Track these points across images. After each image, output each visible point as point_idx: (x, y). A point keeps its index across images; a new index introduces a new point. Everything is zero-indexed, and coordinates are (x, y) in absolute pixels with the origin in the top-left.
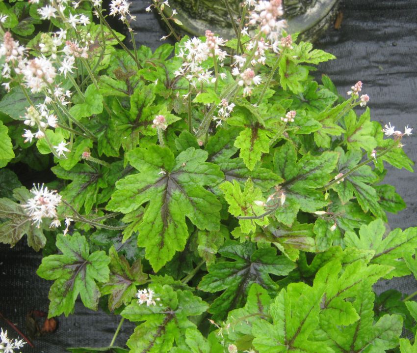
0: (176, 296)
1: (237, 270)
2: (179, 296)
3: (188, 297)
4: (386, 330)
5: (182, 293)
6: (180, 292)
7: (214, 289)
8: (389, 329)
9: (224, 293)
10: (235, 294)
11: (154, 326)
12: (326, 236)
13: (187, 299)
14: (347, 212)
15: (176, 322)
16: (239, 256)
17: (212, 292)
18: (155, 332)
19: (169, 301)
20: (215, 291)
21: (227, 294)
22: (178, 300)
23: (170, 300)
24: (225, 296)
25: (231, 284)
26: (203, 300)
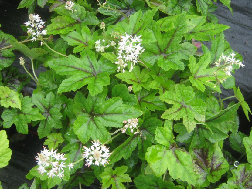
0: (85, 13)
1: (121, 9)
2: (87, 14)
3: (91, 16)
4: (186, 50)
5: (89, 13)
6: (88, 12)
7: (105, 13)
8: (188, 49)
9: (110, 17)
10: (115, 21)
11: (68, 22)
12: (173, 9)
13: (90, 17)
14: (188, 8)
15: (80, 25)
16: (125, 3)
17: (104, 15)
18: (67, 24)
19: (80, 15)
20: (106, 14)
21: (111, 18)
22: (85, 16)
23: (82, 15)
24: (110, 19)
25: (115, 14)
26: (98, 19)
